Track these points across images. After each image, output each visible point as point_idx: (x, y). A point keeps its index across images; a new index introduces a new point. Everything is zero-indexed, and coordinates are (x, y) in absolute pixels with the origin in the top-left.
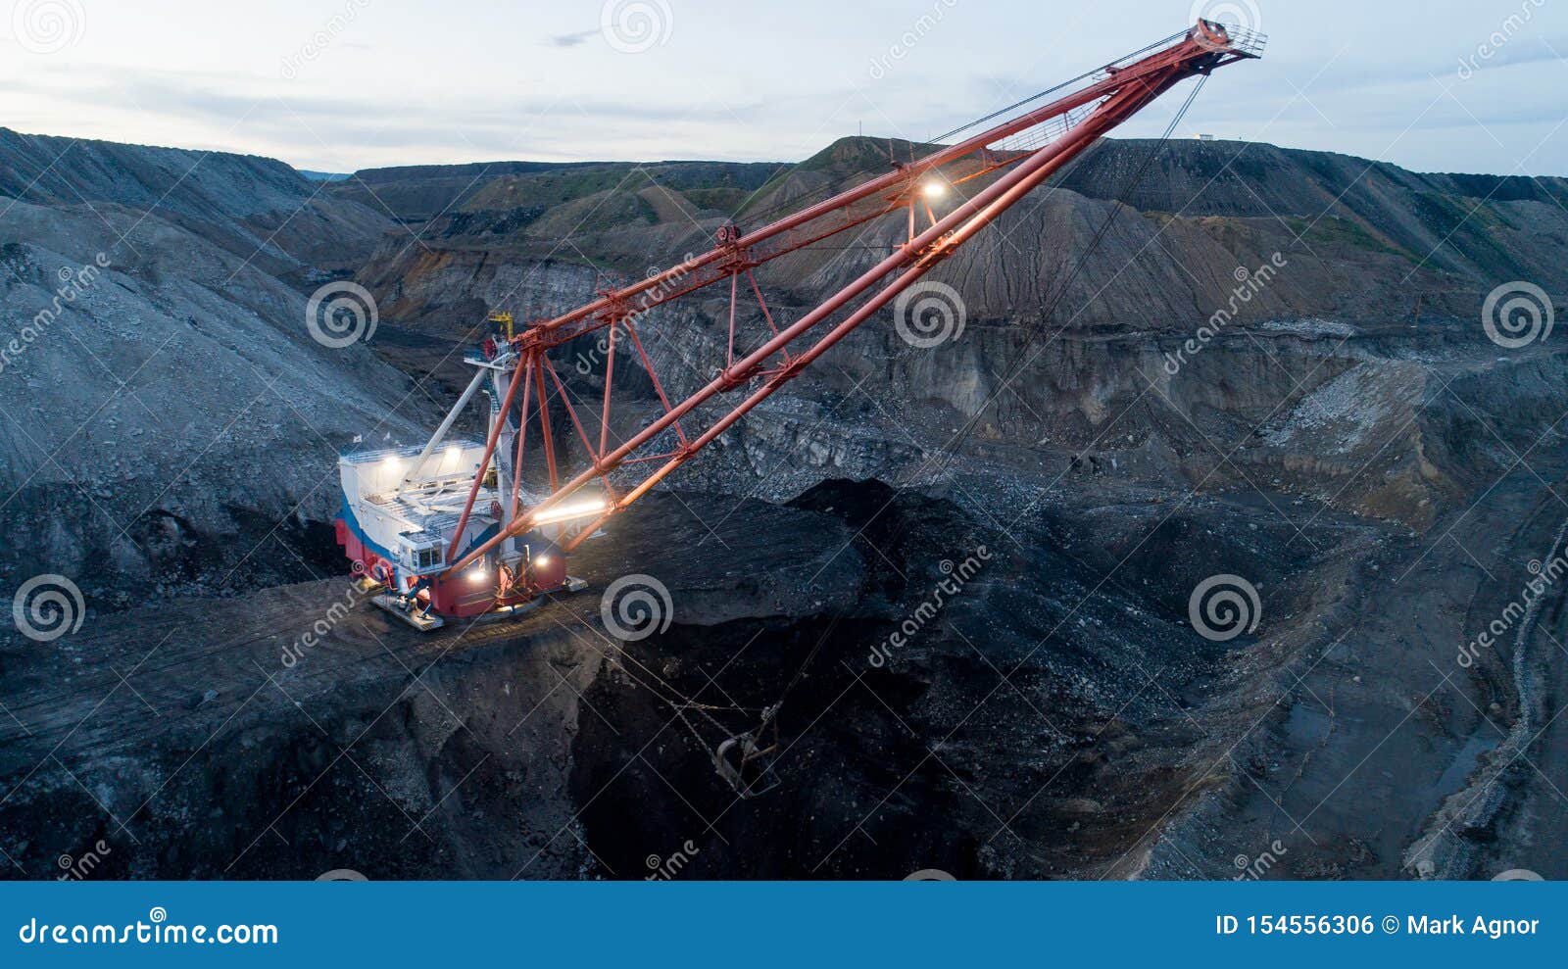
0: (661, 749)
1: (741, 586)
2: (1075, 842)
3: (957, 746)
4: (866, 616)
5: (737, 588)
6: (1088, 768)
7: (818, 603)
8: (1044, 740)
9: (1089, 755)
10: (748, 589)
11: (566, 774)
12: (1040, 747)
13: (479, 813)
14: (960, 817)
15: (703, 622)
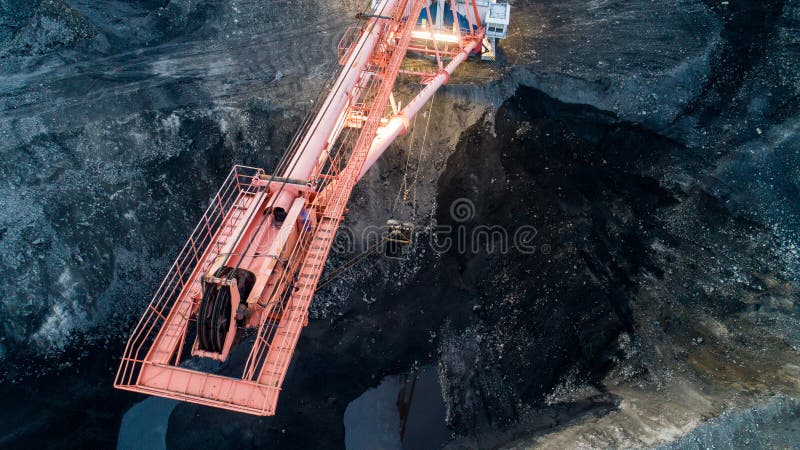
0: (493, 181)
1: (599, 82)
2: (689, 350)
3: (669, 250)
4: (671, 136)
5: (597, 82)
6: (740, 307)
7: (644, 113)
8: (729, 274)
9: (750, 298)
10: (603, 86)
11: (440, 173)
12: (722, 277)
13: (387, 182)
14: (634, 299)
15: (562, 98)
